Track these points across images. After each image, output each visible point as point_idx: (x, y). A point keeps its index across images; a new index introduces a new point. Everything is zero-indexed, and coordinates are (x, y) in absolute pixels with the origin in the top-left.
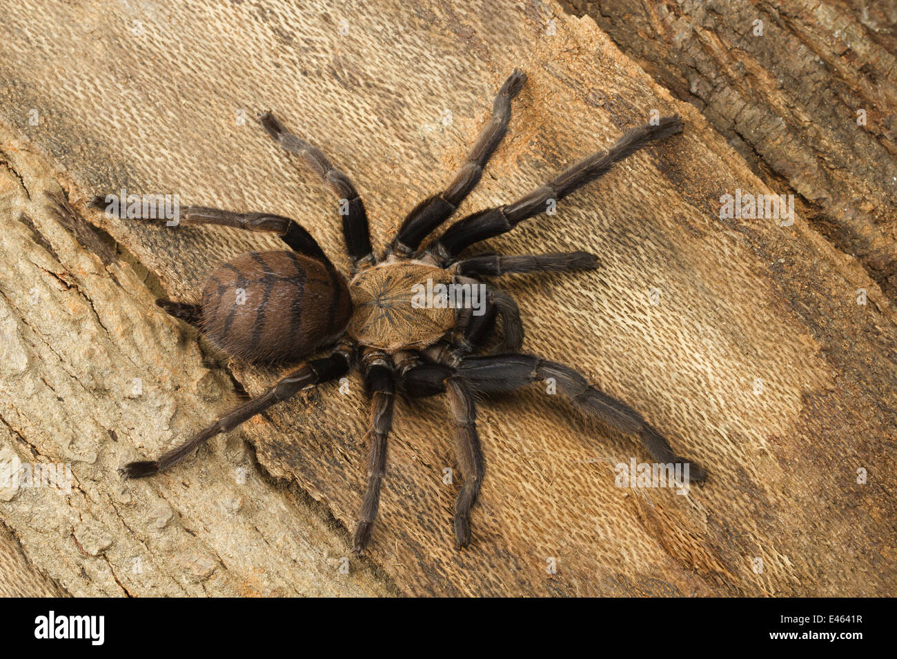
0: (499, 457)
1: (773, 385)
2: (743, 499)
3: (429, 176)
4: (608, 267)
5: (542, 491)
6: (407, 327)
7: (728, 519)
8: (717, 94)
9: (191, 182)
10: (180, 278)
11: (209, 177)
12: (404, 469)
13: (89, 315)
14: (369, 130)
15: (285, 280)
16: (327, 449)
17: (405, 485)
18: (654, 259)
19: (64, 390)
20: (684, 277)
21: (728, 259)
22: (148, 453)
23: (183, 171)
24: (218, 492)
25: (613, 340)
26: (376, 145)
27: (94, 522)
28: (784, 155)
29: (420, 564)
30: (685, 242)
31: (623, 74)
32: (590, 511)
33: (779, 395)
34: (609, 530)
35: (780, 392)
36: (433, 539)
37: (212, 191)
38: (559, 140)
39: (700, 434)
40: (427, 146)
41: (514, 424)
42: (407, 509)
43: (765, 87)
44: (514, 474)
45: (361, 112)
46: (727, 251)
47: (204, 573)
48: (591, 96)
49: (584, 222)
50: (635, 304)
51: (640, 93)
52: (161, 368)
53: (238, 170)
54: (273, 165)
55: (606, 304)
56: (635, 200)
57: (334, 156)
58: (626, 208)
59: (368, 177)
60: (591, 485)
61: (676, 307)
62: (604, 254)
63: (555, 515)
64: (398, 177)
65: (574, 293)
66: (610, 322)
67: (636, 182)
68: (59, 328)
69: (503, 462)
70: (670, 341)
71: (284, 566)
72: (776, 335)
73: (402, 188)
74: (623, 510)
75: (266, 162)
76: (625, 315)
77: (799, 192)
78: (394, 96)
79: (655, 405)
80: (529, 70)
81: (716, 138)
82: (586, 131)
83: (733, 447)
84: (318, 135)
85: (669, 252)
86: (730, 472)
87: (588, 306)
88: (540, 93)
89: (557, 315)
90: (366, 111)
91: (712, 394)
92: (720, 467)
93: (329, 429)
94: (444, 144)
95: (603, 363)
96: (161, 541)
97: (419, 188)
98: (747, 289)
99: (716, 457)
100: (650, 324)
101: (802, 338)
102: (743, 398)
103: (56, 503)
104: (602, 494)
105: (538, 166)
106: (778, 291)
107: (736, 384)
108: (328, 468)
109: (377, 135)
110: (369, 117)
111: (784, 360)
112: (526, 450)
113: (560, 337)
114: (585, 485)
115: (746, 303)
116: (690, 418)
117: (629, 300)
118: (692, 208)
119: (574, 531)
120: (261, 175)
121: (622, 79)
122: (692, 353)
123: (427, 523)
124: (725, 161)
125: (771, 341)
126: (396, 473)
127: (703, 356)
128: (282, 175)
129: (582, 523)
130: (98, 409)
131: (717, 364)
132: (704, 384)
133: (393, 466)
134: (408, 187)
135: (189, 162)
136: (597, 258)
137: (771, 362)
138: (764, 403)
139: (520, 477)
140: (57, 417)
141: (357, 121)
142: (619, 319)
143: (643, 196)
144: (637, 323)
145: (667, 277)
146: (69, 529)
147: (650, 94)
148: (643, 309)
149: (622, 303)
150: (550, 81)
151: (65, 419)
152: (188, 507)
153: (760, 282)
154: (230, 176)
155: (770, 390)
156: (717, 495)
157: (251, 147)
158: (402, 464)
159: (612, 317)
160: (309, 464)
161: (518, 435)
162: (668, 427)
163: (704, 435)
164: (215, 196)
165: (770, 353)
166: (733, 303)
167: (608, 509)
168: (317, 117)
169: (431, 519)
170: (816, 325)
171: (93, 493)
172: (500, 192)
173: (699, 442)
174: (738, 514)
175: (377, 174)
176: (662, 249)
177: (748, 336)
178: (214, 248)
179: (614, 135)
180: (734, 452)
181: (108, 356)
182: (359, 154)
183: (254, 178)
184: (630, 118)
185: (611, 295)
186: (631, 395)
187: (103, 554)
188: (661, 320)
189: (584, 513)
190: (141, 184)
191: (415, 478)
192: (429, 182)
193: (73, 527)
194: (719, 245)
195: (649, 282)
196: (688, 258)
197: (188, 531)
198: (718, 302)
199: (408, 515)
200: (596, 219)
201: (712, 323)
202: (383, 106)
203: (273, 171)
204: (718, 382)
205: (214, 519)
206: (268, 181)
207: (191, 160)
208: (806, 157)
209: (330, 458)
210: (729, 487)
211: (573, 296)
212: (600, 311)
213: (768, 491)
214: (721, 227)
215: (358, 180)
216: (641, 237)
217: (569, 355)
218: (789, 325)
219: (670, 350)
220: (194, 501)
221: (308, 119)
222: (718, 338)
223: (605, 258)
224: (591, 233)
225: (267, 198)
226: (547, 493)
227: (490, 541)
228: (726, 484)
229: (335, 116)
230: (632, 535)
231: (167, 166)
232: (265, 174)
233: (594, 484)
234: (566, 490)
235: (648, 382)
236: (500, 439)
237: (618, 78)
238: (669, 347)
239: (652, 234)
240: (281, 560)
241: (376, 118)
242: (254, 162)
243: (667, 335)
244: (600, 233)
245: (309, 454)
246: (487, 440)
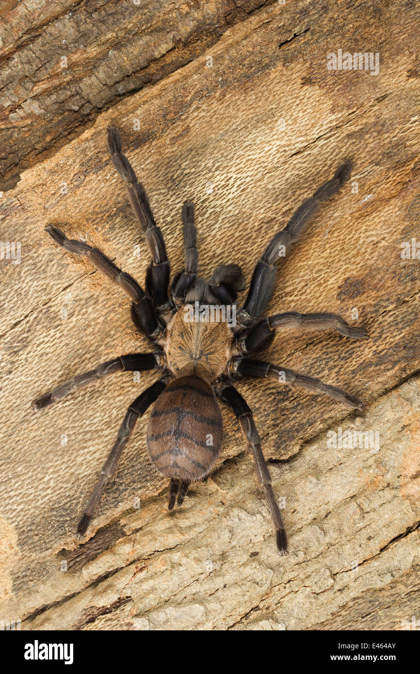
0: (309, 297)
1: (298, 102)
2: (368, 139)
3: (102, 302)
4: (194, 196)
5: (336, 273)
6: (218, 344)
7: (379, 152)
8: (83, 93)
9: (72, 464)
10: (144, 487)
11: (70, 452)
12: (306, 363)
13: (168, 555)
14: (61, 337)
15: (180, 423)
16: (285, 412)
17: (318, 364)
18: (196, 163)
19: (219, 582)
20: (212, 146)
21: (208, 114)
22: (268, 533)
23: (63, 468)
24: (302, 490)
25: (244, 202)
26: (72, 334)
27: (311, 579)
28: (137, 57)
29: (376, 365)
30: (189, 141)
31: (68, 158)
32: (356, 243)
33: (305, 100)
34: (371, 233)
35: (303, 99)
36: (359, 353)
37: (82, 452)
38: (99, 210)
39: (320, 158)
40: (81, 300)
41: (287, 282)
42: (335, 366)
43: (82, 57)
44: (321, 289)
45: (46, 339)
46: (202, 114)
47: (359, 511)
48: (75, 183)
49: (159, 206)
50: (223, 183)
51: (84, 151)
52: (208, 512)
53: (69, 431)
54: (71, 407)
55: (219, 203)
56: (153, 168)
57: (73, 364)
58: (157, 175)
59: (93, 344)
60: (338, 239)
61: (231, 156)
62: (184, 196)
63: (355, 267)
64: (98, 323)
65: (206, 222)
66: (231, 202)
67: (141, 165)
68: (176, 578)
69: (312, 294)
70: (253, 165)
71: (359, 456)
72: (266, 93)
73: (107, 323)
74: (359, 221)
75: (68, 411)
76: (229, 191)
77: (164, 53)
78: (40, 315)
79: (294, 184)
80: (46, 221)
81: (126, 105)
82: (97, 191)
83: (333, 138)
84: (56, 372)
85: (193, 152)
86: (349, 143)
87: (217, 215)
88: (64, 217)
89: (218, 237)
90: (46, 336)
91: (295, 144)
92: (344, 149)
93: (270, 408)
94: (82, 288)
95: (258, 212)
96: (333, 535)
97: (109, 311)
98: (231, 106)
99: (337, 151)
100: (238, 176)
101: (272, 76)
102: (302, 124)
103: (294, 602)
104: (346, 233)
105: (113, 228)
106: (238, 85)
107: (292, 127)
108: (298, 413)
109: (65, 332)
110: (51, 335)
111: (283, 91)
112: (306, 277)
113: (234, 238)
114: (337, 242)
115: (240, 108)
116: (307, 163)
117: (219, 187)
118: (169, 131)
119: (367, 257)
120: (76, 416)
121: (71, 160)
122: (264, 152)
123: (347, 355)
124: (145, 102)
125: (269, 97)
126: (308, 368)
127: (268, 145)
128: (80, 402)
129: (363, 250)
130: (235, 561)
131: (275, 137)
132: (287, 149)
133: (303, 369)
134: (106, 318)
135: (57, 463)
136: (186, 202)
137: (282, 100)
138: (308, 111)
139: (324, 285)
140: (238, 591)
141: (53, 343)
142: (231, 196)
143: (152, 162)
144: (236, 185)
145: (209, 157)
146: (313, 595)
147: (87, 144)
148: (227, 178)
149: (220, 191)
150: (58, 209)
151: (240, 585)
152: (310, 513)
153: (229, 96)
154: (73, 437)
155: (301, 105)
156: (362, 156)
157: (55, 419)
158: (303, 363)
159: (228, 201)
160: (293, 426)
161: (295, 280)
162: (310, 179)
163: (321, 156)
164: (86, 450)
165: (276, 100)
166: (238, 117)
167: (356, 230)
168: (42, 370)
169: (344, 352)
170: (267, 64)
171: (291, 576)
172: (125, 257)
173: (324, 160)
174: (378, 145)
175: (92, 337)
176: (190, 157)
177: (261, 112)
178: (125, 458)
179: (105, 173)
180: (336, 138)
181: (199, 548)
182: (75, 347)
183: (78, 421)
184: (98, 160)
185: (213, 198)
186: (283, 199)
187: (334, 576)
188: (237, 167)
189: (356, 247)
190: (69, 499)
191: (314, 356)
192: (106, 304)
193: (312, 593)
194: (197, 118)
195: (210, 171)
196: (200, 141)
197: (326, 516)
198: (234, 127)
199: (339, 367)
200: (159, 197)
201: (247, 134)
202: (45, 324)
203: (75, 407)
204: (287, 139)
205: (321, 497)
206: (82, 412)
207: (56, 462)
208: (141, 42)
209: (292, 411)
210: (358, 146)
211: (208, 223)
212: (222, 207)
213: (366, 121)
214: (186, 115)
215: (94, 351)
216: (179, 169)
217: (247, 234)
218: (261, 83)
219: (259, 166)
220: (306, 508)
221: (43, 376)
222: (259, 132)
223: (187, 196)
224: (168, 202)
225: (93, 415)
226: (339, 269)
227: (366, 315)
228: (356, 148)
229: (45, 358)
230: (377, 218)
231: (58, 478)
232: (76, 413)
233: (338, 236)
234: (338, 256)
235: (277, 186)
236: (296, 293)
237: (69, 163)
238: (257, 166)
239: (178, 161)
240: (354, 457)
241: (53, 331)
242: (66, 418)
243: (249, 166)
244: (169, 196)
245: (286, 424)
246: (295, 302)
